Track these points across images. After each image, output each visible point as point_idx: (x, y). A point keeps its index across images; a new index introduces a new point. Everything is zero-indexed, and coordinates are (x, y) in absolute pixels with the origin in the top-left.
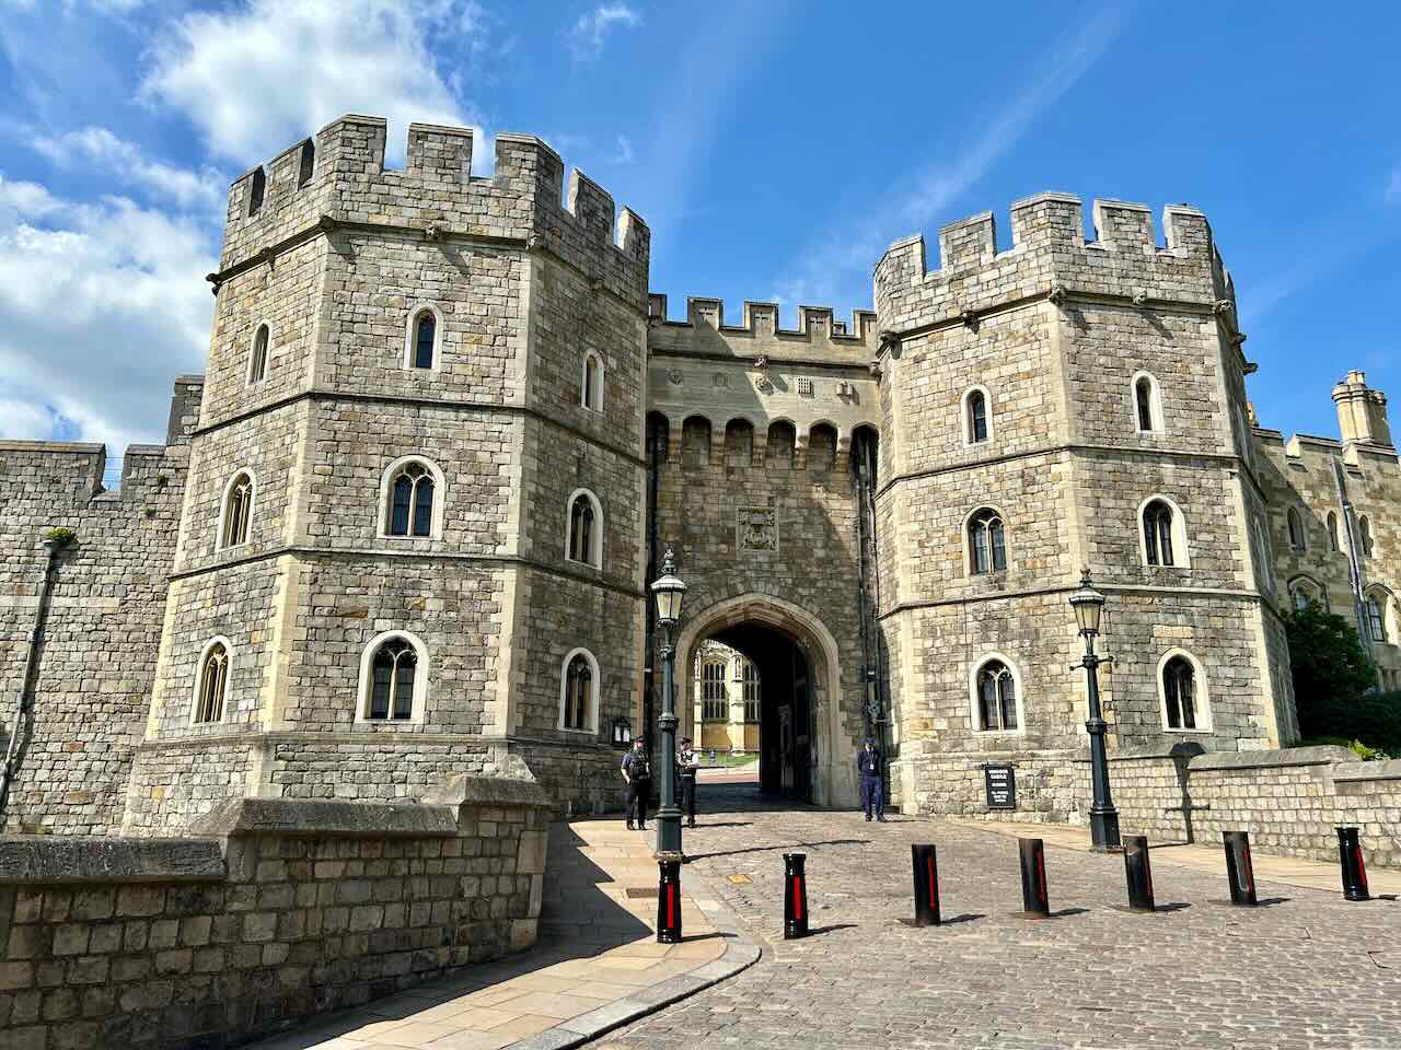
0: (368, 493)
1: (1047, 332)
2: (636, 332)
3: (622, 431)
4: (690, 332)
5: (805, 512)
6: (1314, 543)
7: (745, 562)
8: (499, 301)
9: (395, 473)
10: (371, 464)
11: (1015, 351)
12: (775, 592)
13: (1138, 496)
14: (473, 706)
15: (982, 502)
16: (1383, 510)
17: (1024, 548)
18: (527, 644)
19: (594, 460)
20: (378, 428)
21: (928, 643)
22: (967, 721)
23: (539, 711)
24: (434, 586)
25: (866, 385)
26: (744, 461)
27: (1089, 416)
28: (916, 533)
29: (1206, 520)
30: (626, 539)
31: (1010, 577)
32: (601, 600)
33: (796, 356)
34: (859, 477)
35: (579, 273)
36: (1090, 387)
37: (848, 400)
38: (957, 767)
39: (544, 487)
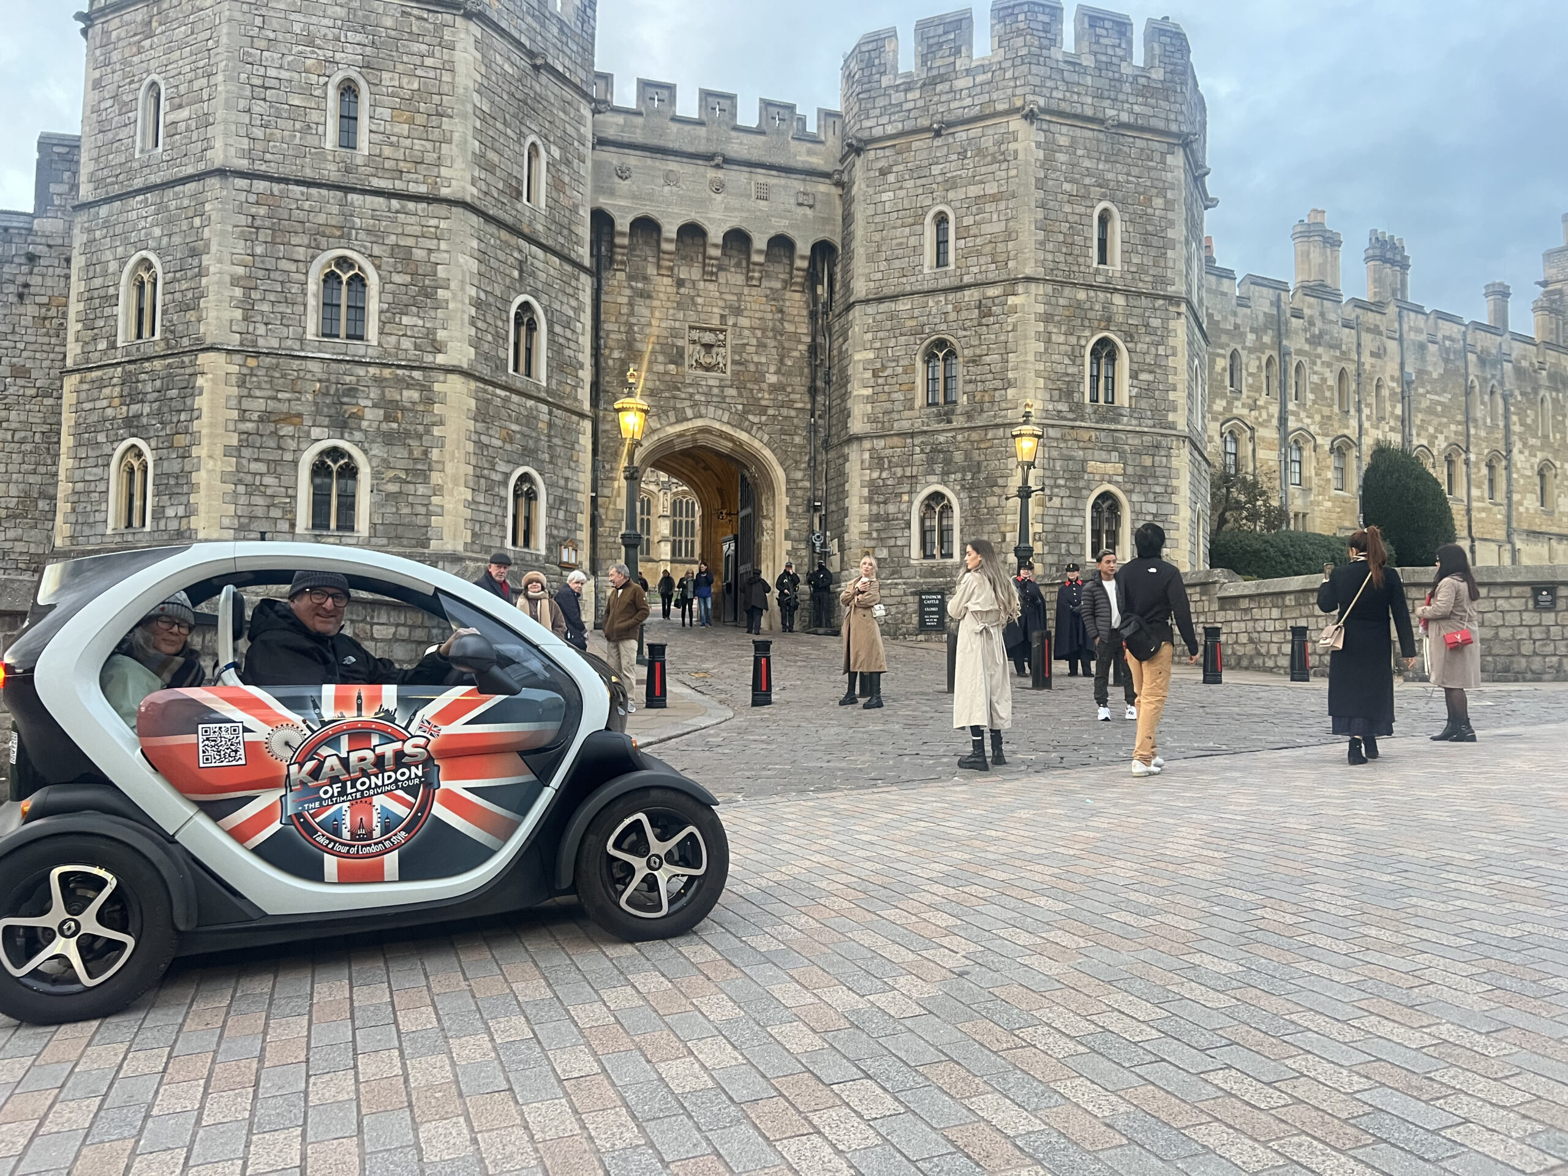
0: (295, 289)
1: (1016, 152)
2: (582, 117)
3: (565, 232)
4: (640, 120)
5: (759, 333)
6: (1251, 387)
7: (695, 384)
8: (432, 74)
9: (324, 268)
10: (296, 257)
11: (983, 170)
12: (725, 418)
13: (1087, 333)
14: (421, 521)
15: (938, 333)
16: (1319, 356)
17: (976, 381)
18: (473, 461)
19: (537, 263)
20: (302, 215)
21: (875, 475)
22: (906, 550)
23: (487, 529)
24: (372, 395)
25: (828, 195)
26: (696, 273)
27: (1050, 246)
28: (871, 361)
29: (1149, 359)
30: (572, 353)
31: (959, 409)
32: (546, 418)
33: (755, 156)
34: (815, 298)
35: (519, 44)
36: (1052, 216)
37: (808, 211)
38: (894, 592)
39: (486, 292)
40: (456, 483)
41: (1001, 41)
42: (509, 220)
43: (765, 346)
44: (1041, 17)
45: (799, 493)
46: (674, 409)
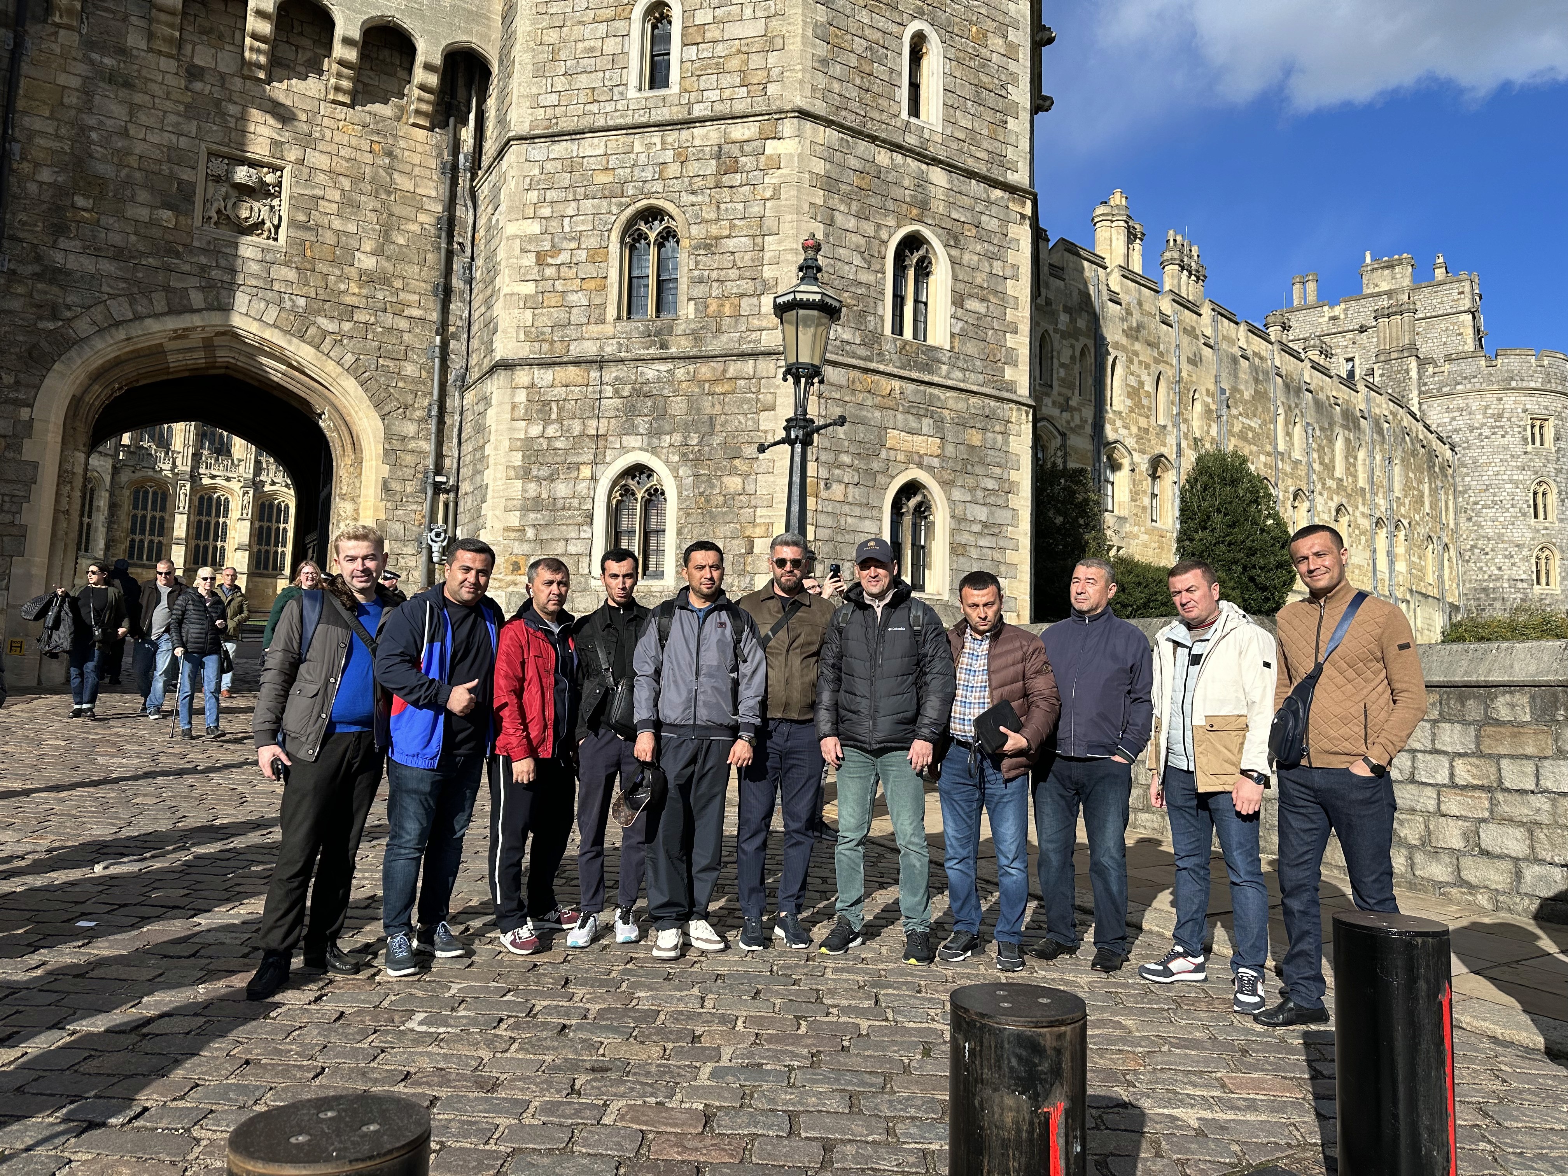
6: (1062, 380)
7: (213, 250)
12: (271, 316)
13: (891, 222)
15: (648, 196)
16: (1136, 354)
17: (710, 280)
21: (535, 430)
26: (228, 62)
27: (836, 70)
28: (534, 238)
29: (980, 279)
31: (680, 327)
34: (452, 143)
36: (843, 22)
43: (356, 206)
46: (167, 289)
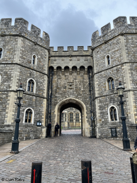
1: (120, 41)
2: (45, 52)
3: (41, 69)
4: (58, 52)
5: (80, 82)
8: (14, 45)
11: (115, 46)
12: (74, 97)
14: (3, 119)
18: (15, 107)
19: (34, 73)
21: (100, 104)
22: (108, 119)
25: (90, 59)
26: (68, 74)
27: (130, 56)
28: (98, 84)
30: (42, 88)
31: (115, 90)
32: (35, 99)
33: (77, 54)
34: (89, 75)
35: (31, 41)
36: (130, 51)
37: (87, 62)
38: (106, 128)
39: (21, 78)
40: (11, 111)
41: (115, 25)
42: (28, 66)
43: (81, 84)
44: (122, 19)
45: (89, 109)
46: (65, 96)
